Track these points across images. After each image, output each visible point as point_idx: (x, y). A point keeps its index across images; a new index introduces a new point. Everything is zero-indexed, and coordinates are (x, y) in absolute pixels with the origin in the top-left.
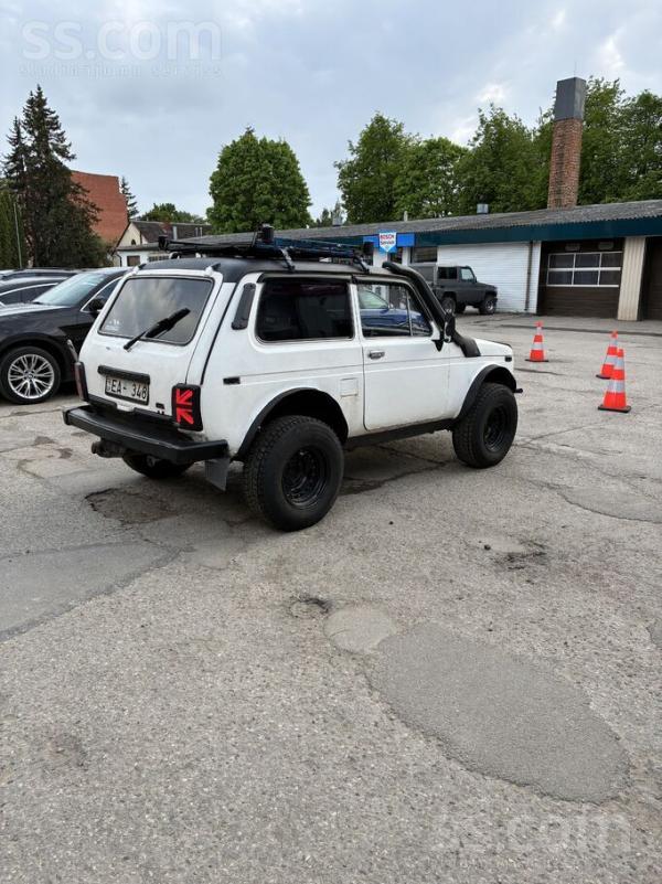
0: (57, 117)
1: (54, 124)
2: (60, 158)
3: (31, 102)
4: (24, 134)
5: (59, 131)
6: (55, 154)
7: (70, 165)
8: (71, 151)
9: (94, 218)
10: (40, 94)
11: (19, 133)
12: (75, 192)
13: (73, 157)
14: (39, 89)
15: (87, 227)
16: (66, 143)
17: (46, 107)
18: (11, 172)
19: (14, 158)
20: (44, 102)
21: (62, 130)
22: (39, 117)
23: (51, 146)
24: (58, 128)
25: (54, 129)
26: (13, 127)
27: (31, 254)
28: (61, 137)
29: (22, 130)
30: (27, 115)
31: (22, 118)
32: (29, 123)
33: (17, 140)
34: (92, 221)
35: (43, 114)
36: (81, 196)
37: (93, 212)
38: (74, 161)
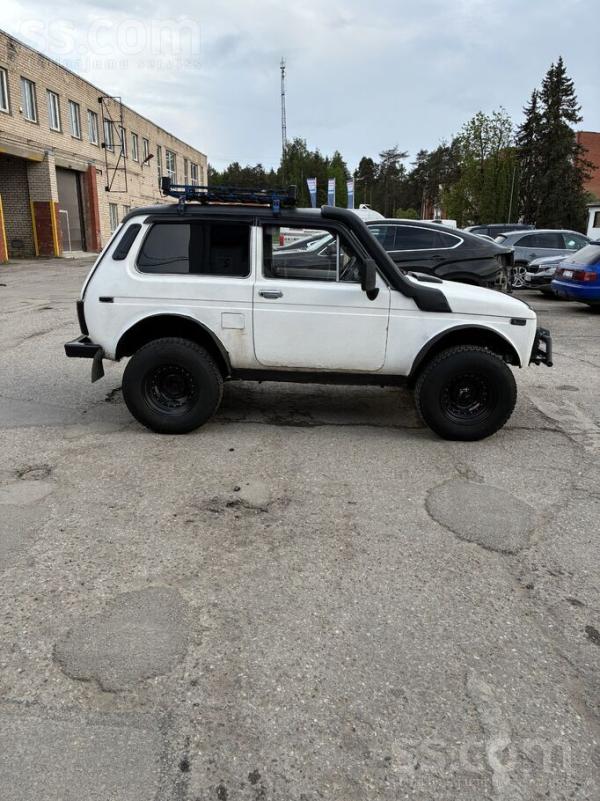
0: (573, 84)
1: (569, 91)
2: (568, 122)
3: (551, 73)
4: (540, 103)
5: (571, 97)
6: (564, 119)
7: (575, 127)
8: (579, 114)
9: (587, 177)
10: (560, 65)
11: (534, 102)
12: (576, 153)
13: (580, 119)
14: (560, 60)
15: (579, 185)
16: (576, 107)
17: (564, 76)
18: (520, 140)
19: (526, 127)
20: (563, 72)
21: (575, 95)
22: (557, 86)
23: (561, 112)
24: (571, 94)
25: (567, 95)
26: (530, 100)
27: (524, 213)
28: (572, 103)
29: (538, 100)
30: (545, 86)
31: (541, 89)
32: (545, 93)
33: (532, 111)
34: (584, 179)
35: (560, 82)
36: (580, 156)
37: (587, 171)
38: (579, 123)
